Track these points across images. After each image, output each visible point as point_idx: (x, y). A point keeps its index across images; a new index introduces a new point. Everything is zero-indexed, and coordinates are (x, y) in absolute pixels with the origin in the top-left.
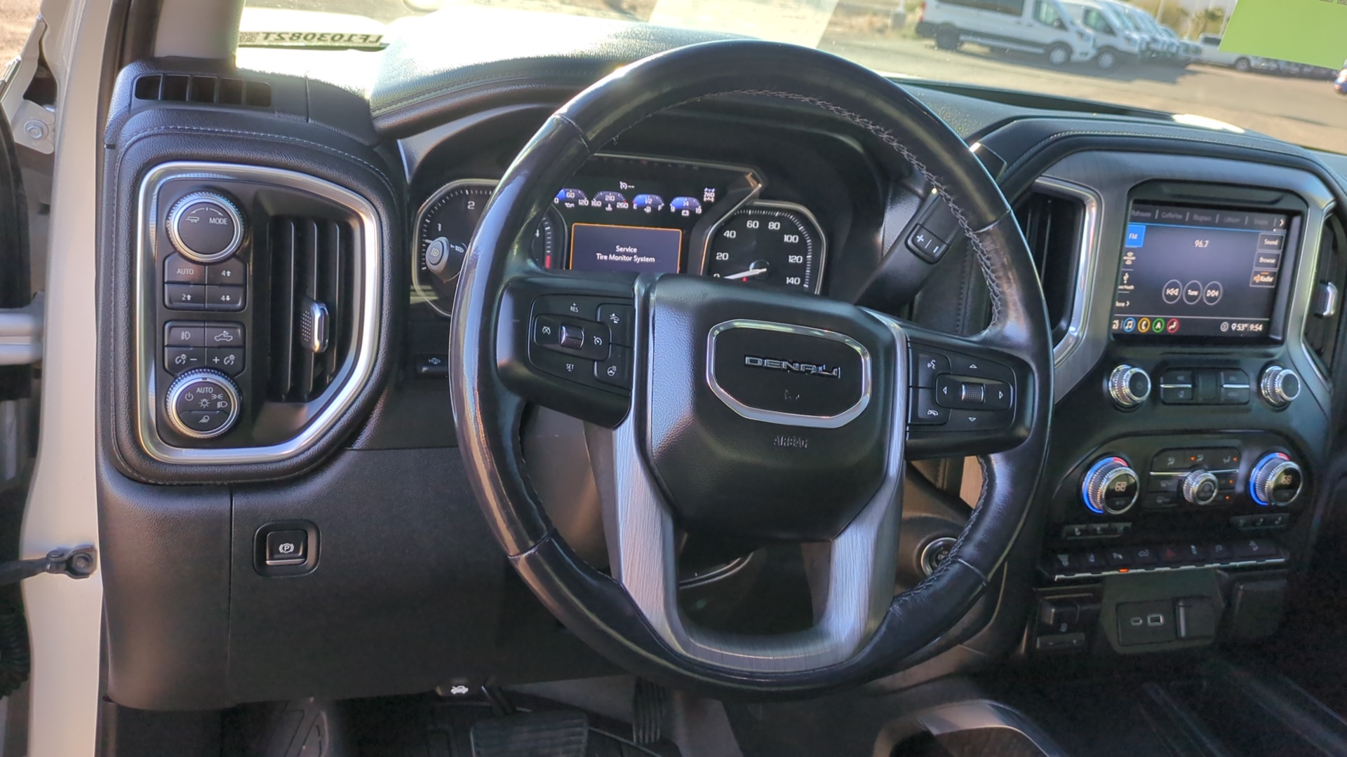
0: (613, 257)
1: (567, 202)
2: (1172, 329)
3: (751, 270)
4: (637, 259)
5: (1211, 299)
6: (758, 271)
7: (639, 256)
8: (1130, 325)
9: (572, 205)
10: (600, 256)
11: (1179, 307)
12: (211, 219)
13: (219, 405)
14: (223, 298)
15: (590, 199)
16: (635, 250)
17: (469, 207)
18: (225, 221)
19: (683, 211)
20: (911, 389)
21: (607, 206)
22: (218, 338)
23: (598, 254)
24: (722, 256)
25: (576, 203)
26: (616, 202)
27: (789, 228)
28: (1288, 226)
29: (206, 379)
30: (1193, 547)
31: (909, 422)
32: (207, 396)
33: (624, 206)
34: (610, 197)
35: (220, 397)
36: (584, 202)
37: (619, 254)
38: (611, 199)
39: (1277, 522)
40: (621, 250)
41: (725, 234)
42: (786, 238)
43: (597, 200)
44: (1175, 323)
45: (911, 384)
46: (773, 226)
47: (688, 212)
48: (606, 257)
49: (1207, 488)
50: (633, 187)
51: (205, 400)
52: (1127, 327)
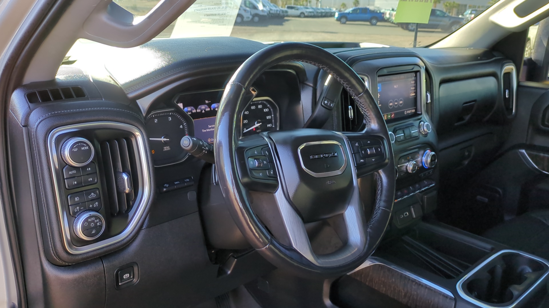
0: (208, 130)
1: (189, 112)
2: (393, 117)
3: (256, 125)
5: (401, 104)
6: (259, 125)
9: (190, 113)
10: (204, 131)
11: (394, 109)
12: (82, 148)
13: (98, 224)
14: (89, 180)
15: (196, 110)
17: (155, 122)
18: (87, 148)
20: (353, 154)
21: (203, 111)
22: (90, 197)
23: (203, 130)
24: (245, 121)
25: (192, 112)
26: (205, 108)
27: (265, 107)
28: (416, 76)
29: (90, 215)
30: (411, 187)
31: (356, 166)
32: (93, 221)
33: (208, 110)
34: (203, 107)
35: (98, 220)
36: (194, 111)
37: (210, 128)
38: (203, 108)
39: (431, 173)
40: (210, 126)
42: (264, 110)
43: (199, 109)
44: (393, 114)
45: (353, 153)
46: (260, 107)
48: (205, 131)
49: (414, 167)
50: (210, 102)
51: (92, 224)
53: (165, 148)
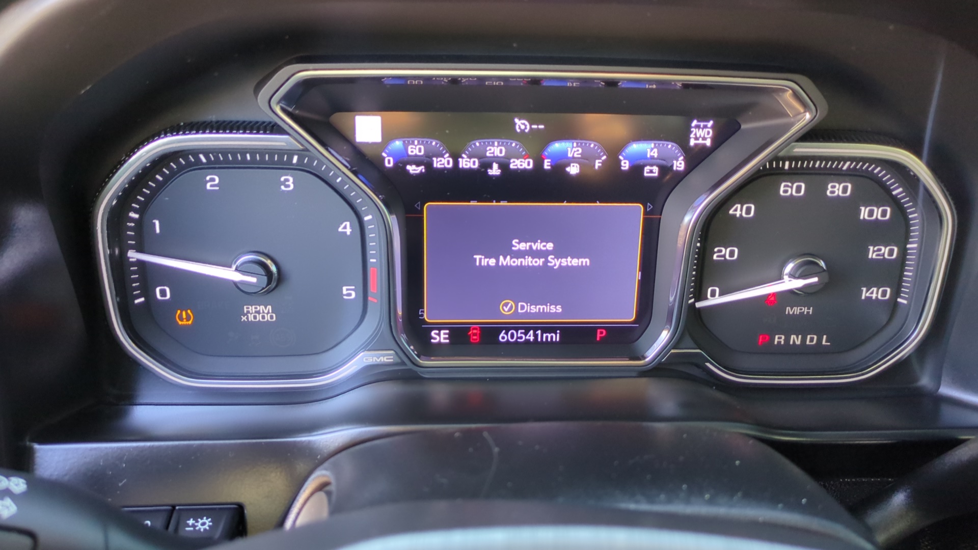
0: (506, 261)
1: (411, 164)
3: (786, 278)
4: (554, 262)
6: (799, 283)
7: (557, 257)
9: (421, 169)
10: (482, 261)
15: (456, 157)
16: (550, 246)
17: (208, 187)
19: (647, 169)
21: (491, 168)
24: (725, 253)
25: (429, 165)
26: (508, 157)
27: (872, 193)
33: (525, 165)
34: (496, 150)
36: (443, 162)
37: (520, 254)
38: (497, 153)
40: (523, 246)
41: (731, 212)
42: (864, 213)
43: (470, 157)
46: (837, 189)
47: (656, 169)
48: (492, 262)
50: (541, 127)
53: (252, 309)
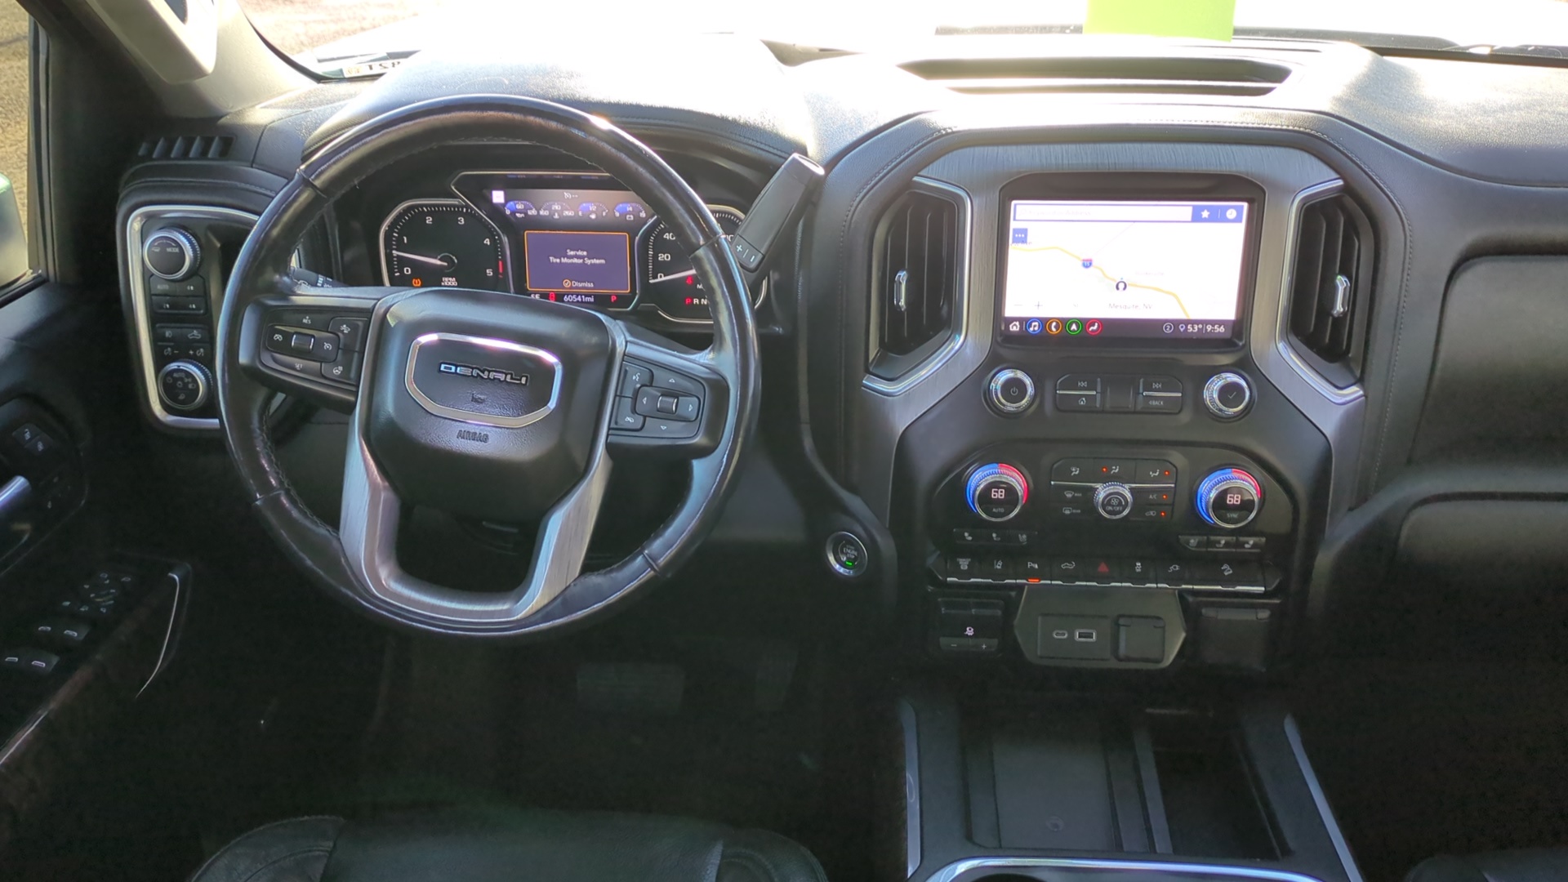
0: (564, 260)
1: (518, 213)
2: (1093, 331)
4: (588, 262)
7: (589, 259)
8: (1035, 326)
9: (522, 215)
10: (553, 260)
12: (167, 248)
13: (190, 386)
14: (190, 306)
15: (538, 210)
16: (585, 253)
17: (427, 222)
18: (177, 250)
19: (628, 216)
21: (555, 215)
22: (191, 337)
23: (551, 258)
24: (662, 257)
25: (526, 214)
26: (562, 210)
29: (179, 366)
30: (1139, 564)
32: (181, 379)
33: (570, 214)
35: (190, 380)
36: (532, 212)
37: (570, 257)
38: (557, 208)
40: (572, 253)
41: (665, 237)
43: (544, 210)
44: (1096, 324)
47: (632, 216)
48: (558, 260)
51: (179, 382)
52: (1031, 329)
53: (446, 279)
